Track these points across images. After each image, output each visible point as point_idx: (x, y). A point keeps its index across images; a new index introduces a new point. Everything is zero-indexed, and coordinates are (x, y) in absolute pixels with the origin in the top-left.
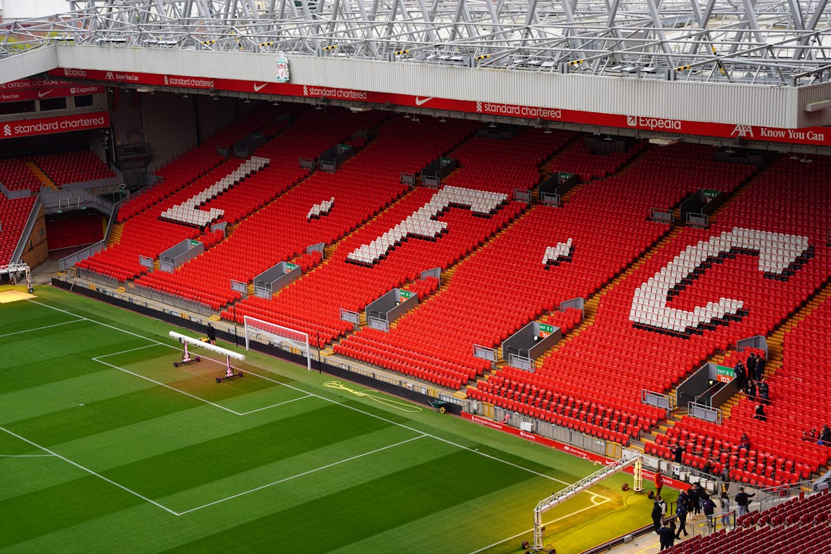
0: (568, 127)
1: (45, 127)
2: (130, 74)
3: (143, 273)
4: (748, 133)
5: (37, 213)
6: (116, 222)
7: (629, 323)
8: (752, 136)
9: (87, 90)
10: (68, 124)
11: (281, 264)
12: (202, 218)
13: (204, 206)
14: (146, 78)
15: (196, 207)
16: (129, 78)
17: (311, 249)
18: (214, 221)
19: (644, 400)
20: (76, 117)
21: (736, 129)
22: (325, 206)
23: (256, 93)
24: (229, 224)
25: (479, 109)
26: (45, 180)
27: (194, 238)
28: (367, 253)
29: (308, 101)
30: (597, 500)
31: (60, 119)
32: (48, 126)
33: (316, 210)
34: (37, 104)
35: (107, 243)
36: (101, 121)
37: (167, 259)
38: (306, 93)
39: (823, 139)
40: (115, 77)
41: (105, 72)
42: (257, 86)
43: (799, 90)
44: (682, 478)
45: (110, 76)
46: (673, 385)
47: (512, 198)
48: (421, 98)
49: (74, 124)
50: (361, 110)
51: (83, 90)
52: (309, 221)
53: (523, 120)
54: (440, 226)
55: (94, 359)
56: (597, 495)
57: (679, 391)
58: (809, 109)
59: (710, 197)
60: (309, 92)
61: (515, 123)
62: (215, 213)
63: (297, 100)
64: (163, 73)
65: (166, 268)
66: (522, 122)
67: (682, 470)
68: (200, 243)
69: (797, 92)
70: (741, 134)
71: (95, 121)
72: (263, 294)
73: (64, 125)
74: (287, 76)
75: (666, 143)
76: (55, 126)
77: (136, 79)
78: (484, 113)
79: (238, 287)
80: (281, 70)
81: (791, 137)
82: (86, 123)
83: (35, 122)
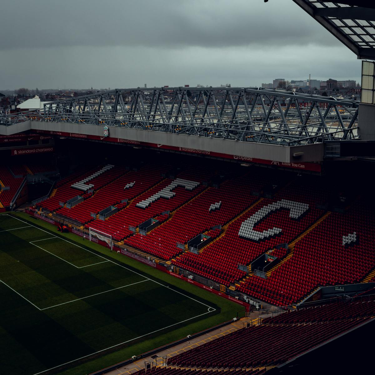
0: (212, 158)
1: (30, 151)
2: (58, 132)
3: (60, 209)
4: (277, 163)
5: (24, 184)
6: (54, 188)
7: (237, 236)
8: (279, 164)
9: (47, 138)
10: (39, 150)
11: (111, 207)
12: (85, 188)
13: (87, 183)
14: (64, 134)
15: (84, 183)
16: (58, 134)
17: (123, 201)
18: (90, 189)
19: (238, 268)
20: (42, 148)
21: (273, 162)
22: (131, 184)
23: (102, 140)
24: (94, 190)
25: (180, 149)
26: (29, 171)
27: (81, 195)
28: (143, 204)
29: (119, 144)
30: (211, 310)
31: (36, 148)
32: (31, 151)
33: (127, 186)
34: (28, 142)
35: (49, 196)
36: (51, 149)
37: (69, 203)
38: (119, 141)
39: (304, 167)
40: (53, 133)
41: (50, 131)
42: (102, 138)
43: (291, 148)
44: (247, 301)
45: (52, 133)
46: (251, 262)
47: (201, 184)
48: (159, 145)
49: (41, 150)
50: (137, 148)
51: (46, 138)
52: (125, 190)
53: (196, 154)
54: (172, 194)
55: (30, 242)
56: (210, 307)
57: (252, 265)
58: (294, 155)
59: (275, 187)
60: (120, 141)
61: (193, 155)
62: (91, 186)
63: (116, 144)
64: (69, 132)
65: (68, 206)
66: (196, 155)
67: (247, 298)
68: (83, 197)
69: (289, 148)
70: (274, 164)
71: (49, 149)
72: (102, 218)
73: (37, 151)
74: (108, 134)
75: (247, 166)
76: (34, 151)
77: (61, 134)
78: (182, 151)
79: (93, 215)
80: (105, 132)
81: (293, 166)
82: (46, 150)
83: (26, 149)
